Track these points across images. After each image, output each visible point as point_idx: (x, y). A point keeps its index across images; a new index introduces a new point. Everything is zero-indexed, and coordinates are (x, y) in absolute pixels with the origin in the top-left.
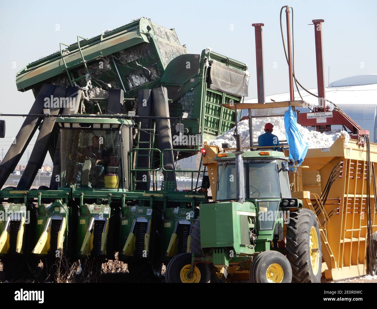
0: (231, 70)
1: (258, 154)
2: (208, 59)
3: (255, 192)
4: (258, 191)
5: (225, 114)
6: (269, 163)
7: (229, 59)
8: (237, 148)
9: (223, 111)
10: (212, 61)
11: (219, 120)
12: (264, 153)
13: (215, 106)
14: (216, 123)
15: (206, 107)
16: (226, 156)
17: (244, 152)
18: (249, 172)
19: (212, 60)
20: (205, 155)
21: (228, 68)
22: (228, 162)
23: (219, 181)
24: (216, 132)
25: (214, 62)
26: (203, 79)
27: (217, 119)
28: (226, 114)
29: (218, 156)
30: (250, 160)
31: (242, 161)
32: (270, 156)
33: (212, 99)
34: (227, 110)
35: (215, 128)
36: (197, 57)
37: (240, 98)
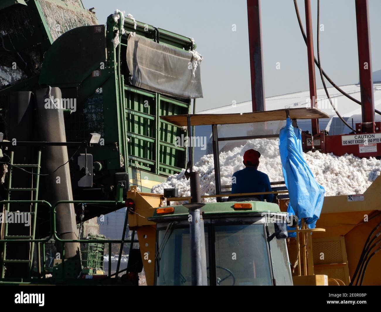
0: (165, 49)
1: (231, 207)
2: (120, 31)
3: (227, 278)
4: (233, 275)
5: (164, 133)
6: (251, 223)
7: (160, 31)
8: (192, 197)
9: (160, 126)
10: (128, 35)
11: (154, 144)
12: (242, 205)
13: (144, 119)
14: (150, 149)
15: (128, 118)
16: (173, 213)
17: (204, 205)
18: (214, 241)
19: (128, 32)
20: (134, 210)
21: (160, 46)
22: (176, 222)
23: (160, 259)
24: (150, 166)
25: (132, 35)
26: (116, 68)
27: (150, 143)
28: (166, 131)
29: (157, 212)
30: (217, 220)
31: (202, 221)
32: (253, 210)
33: (136, 104)
34: (166, 125)
35: (148, 159)
36: (100, 30)
37: (187, 101)
